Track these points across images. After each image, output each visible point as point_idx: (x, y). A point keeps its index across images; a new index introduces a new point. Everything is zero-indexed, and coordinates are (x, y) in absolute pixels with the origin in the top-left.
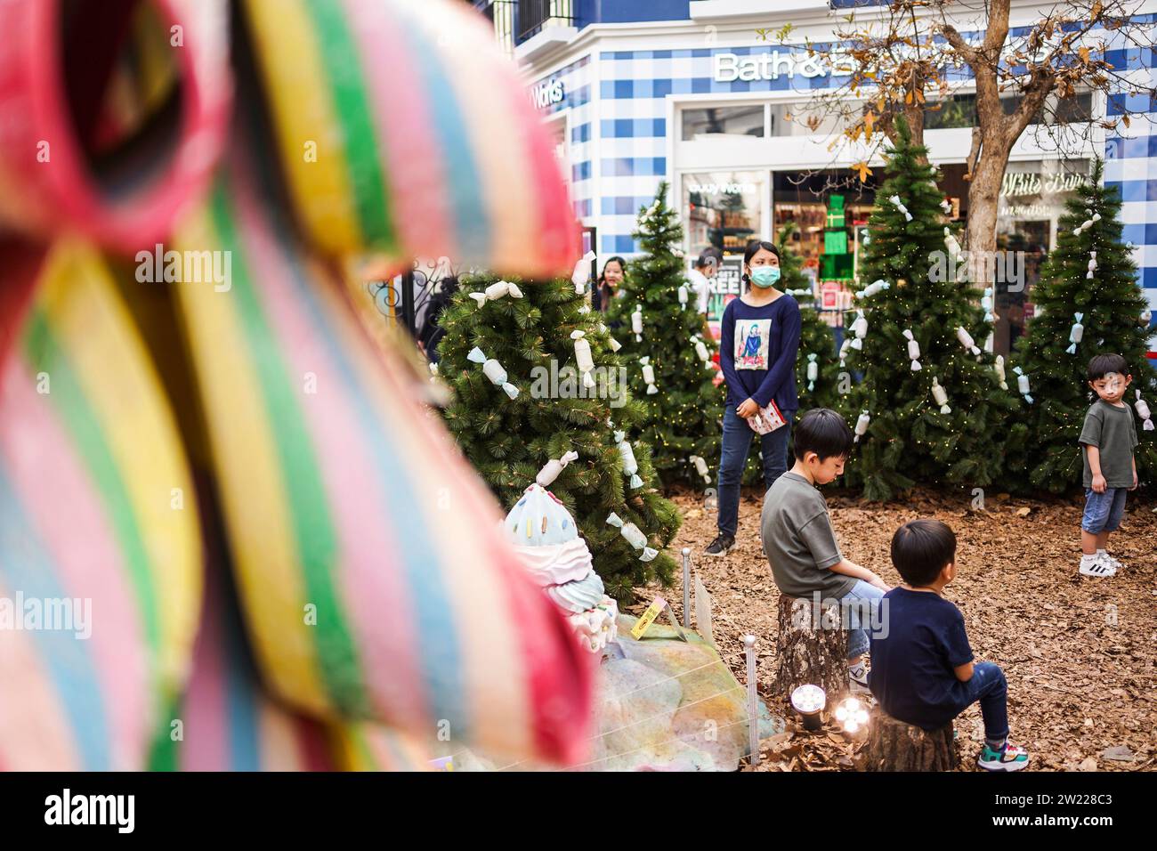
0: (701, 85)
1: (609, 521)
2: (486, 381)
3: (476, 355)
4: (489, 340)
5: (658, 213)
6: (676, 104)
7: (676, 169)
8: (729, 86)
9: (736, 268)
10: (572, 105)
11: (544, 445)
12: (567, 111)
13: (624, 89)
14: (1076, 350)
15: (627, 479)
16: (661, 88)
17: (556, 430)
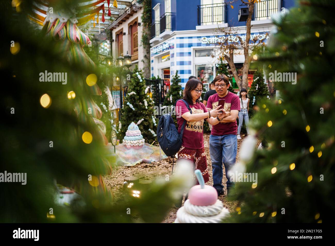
0: (199, 44)
1: (149, 130)
2: (130, 108)
3: (128, 103)
4: (131, 101)
5: (176, 76)
6: (194, 49)
7: (194, 64)
8: (205, 45)
9: (207, 86)
10: (171, 49)
11: (139, 118)
12: (170, 50)
13: (182, 46)
14: (254, 104)
15: (154, 124)
16: (190, 45)
17: (141, 116)
